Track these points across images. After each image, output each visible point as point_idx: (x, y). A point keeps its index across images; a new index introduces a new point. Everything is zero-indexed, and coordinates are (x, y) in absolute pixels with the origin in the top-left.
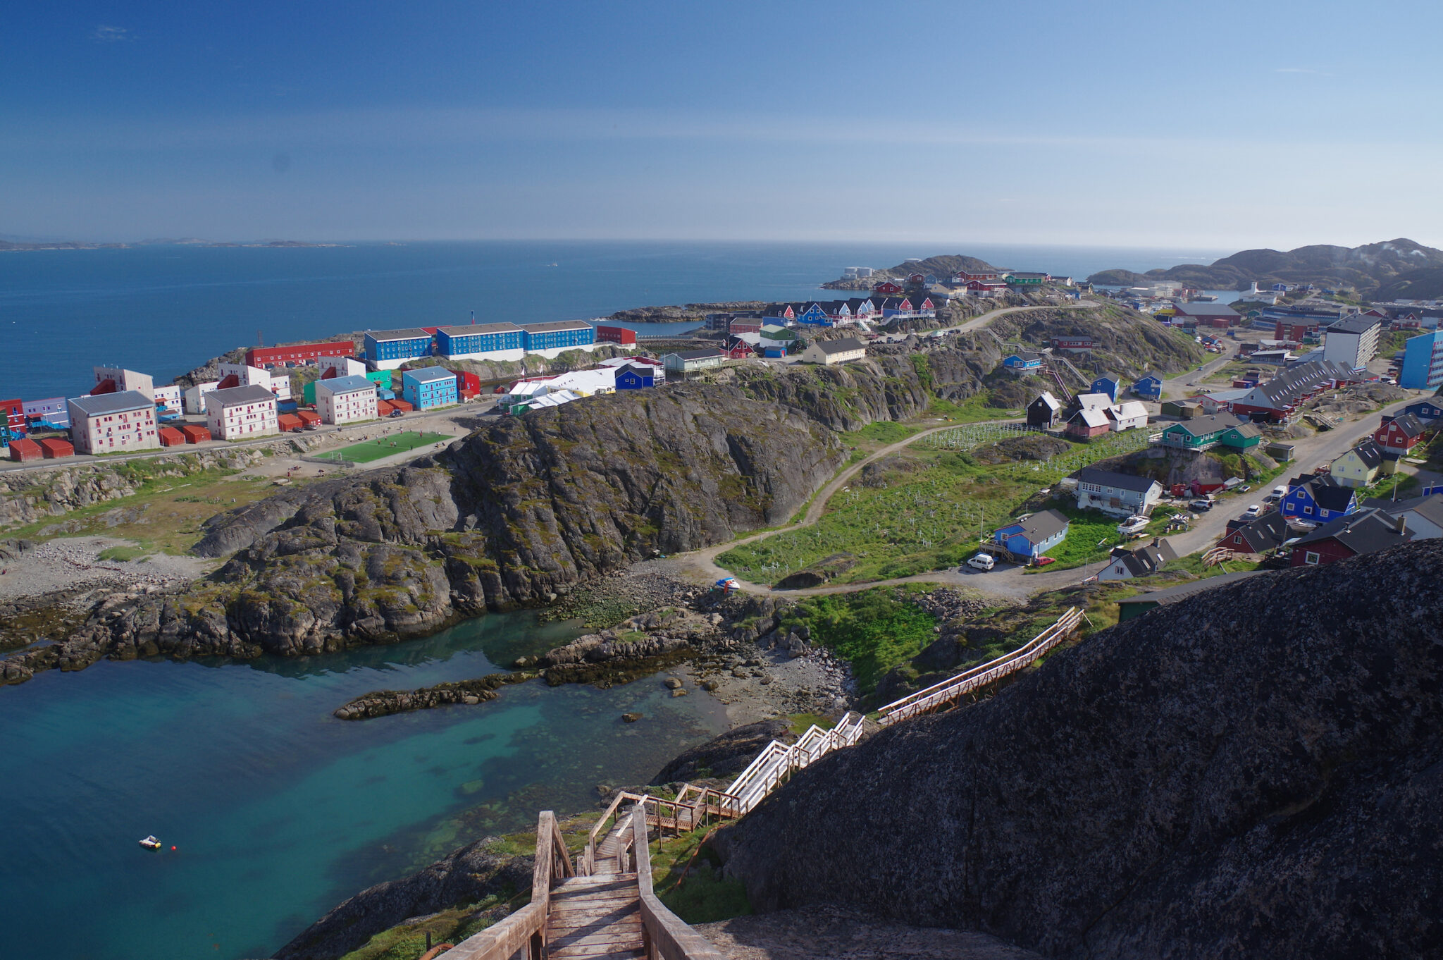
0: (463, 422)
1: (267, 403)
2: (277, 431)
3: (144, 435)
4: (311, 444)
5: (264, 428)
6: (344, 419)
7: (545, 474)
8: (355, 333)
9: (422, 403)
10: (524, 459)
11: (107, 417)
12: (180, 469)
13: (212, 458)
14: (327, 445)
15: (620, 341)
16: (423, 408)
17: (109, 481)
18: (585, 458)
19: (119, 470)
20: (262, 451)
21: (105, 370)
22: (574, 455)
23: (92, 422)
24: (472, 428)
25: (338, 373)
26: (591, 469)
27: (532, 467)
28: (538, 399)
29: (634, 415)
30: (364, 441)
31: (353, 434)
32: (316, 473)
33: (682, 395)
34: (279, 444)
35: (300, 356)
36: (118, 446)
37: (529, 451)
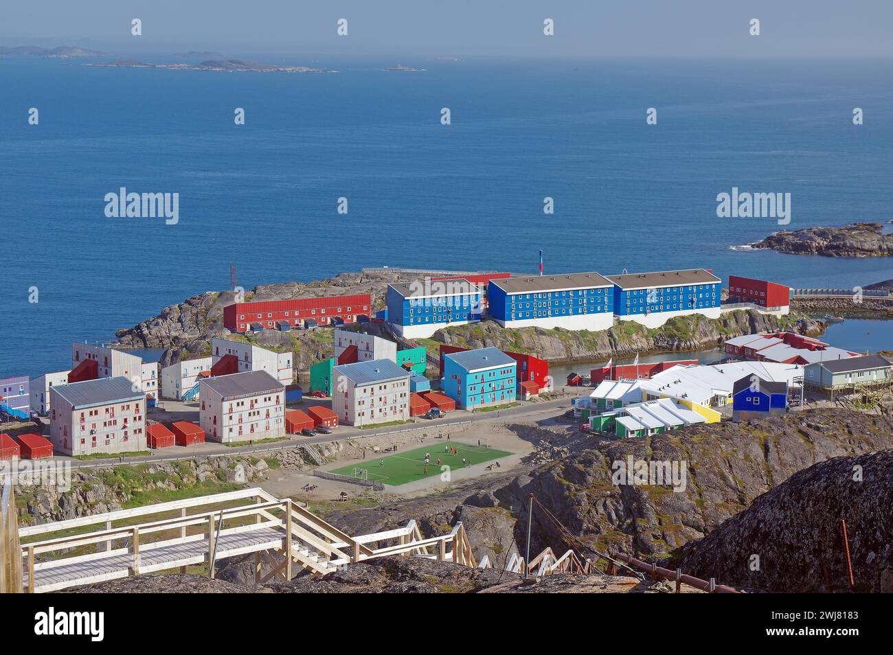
0: (523, 432)
1: (273, 396)
2: (283, 433)
3: (131, 433)
4: (327, 453)
5: (267, 428)
6: (366, 420)
7: (629, 526)
8: (367, 271)
9: (468, 399)
10: (605, 505)
11: (93, 410)
12: (173, 479)
13: (209, 468)
14: (346, 456)
15: (763, 303)
16: (469, 407)
17: (96, 492)
18: (680, 510)
19: (106, 479)
20: (268, 461)
21: (86, 348)
22: (666, 504)
23: (76, 415)
24: (536, 443)
25: (361, 354)
26: (686, 524)
27: (614, 517)
28: (629, 409)
29: (747, 457)
30: (392, 453)
31: (380, 442)
32: (337, 496)
33: (817, 429)
34: (288, 453)
35: (297, 313)
36: (101, 448)
37: (612, 496)
